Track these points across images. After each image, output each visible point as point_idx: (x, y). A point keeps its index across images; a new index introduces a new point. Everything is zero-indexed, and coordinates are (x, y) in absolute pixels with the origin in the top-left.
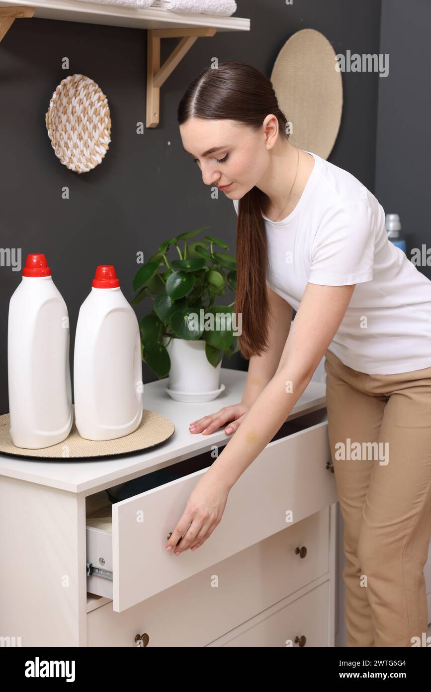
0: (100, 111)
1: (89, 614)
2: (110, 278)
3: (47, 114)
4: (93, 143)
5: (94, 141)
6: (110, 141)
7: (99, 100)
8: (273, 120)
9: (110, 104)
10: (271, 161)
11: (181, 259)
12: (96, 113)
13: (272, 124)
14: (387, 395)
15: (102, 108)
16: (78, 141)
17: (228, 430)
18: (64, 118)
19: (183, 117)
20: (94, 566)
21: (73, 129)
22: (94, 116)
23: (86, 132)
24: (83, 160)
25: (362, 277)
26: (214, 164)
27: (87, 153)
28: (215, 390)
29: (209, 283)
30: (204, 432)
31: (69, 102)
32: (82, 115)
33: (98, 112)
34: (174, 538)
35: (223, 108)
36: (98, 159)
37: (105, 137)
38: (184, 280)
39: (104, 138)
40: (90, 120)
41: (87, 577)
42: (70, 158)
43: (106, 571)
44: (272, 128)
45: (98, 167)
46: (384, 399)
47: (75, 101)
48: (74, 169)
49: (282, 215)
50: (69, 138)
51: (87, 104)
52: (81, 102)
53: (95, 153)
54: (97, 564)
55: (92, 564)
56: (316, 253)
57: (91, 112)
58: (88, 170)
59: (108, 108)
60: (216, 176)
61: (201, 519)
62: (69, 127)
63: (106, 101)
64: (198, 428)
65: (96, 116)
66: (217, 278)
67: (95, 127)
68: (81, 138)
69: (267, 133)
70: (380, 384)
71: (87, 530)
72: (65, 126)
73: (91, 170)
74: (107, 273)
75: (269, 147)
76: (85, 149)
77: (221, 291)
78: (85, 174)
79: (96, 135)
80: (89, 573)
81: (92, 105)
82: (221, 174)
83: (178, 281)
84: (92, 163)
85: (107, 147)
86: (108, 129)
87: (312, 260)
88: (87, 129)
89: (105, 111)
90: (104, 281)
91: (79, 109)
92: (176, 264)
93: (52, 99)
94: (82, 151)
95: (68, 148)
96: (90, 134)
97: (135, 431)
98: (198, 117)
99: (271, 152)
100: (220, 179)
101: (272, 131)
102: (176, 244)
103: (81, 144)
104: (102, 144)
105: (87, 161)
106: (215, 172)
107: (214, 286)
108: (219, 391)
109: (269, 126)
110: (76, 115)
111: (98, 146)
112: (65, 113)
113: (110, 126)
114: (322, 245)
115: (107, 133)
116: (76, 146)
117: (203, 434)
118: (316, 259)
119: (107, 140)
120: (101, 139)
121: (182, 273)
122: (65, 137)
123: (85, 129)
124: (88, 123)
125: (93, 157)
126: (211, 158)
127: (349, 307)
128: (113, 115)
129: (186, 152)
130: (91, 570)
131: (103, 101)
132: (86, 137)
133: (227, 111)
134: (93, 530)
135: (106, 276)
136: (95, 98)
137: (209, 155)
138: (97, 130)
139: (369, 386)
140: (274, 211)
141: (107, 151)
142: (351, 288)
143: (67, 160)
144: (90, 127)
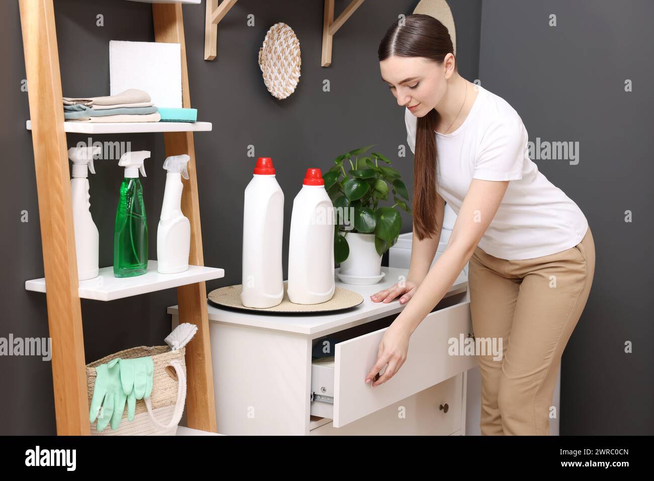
0: (293, 52)
1: (312, 432)
2: (317, 178)
3: (260, 53)
4: (288, 77)
5: (288, 75)
6: (300, 75)
7: (293, 43)
8: (451, 57)
9: (301, 47)
10: (447, 89)
11: (353, 169)
12: (291, 53)
13: (451, 60)
14: (521, 277)
15: (295, 49)
16: (278, 74)
17: (402, 300)
18: (269, 56)
19: (383, 54)
20: (315, 393)
21: (275, 65)
22: (289, 55)
23: (283, 68)
24: (281, 89)
25: (515, 175)
26: (407, 90)
27: (284, 84)
28: (378, 275)
29: (375, 189)
30: (384, 301)
31: (273, 44)
32: (281, 54)
33: (292, 53)
34: (374, 373)
35: (414, 49)
36: (292, 89)
37: (297, 73)
38: (359, 185)
39: (295, 73)
40: (286, 59)
41: (311, 402)
42: (273, 87)
43: (327, 397)
44: (450, 63)
45: (292, 95)
46: (518, 280)
47: (277, 43)
48: (276, 96)
49: (450, 130)
50: (272, 72)
51: (285, 46)
52: (281, 44)
53: (288, 84)
54: (318, 392)
55: (314, 393)
56: (481, 156)
57: (287, 52)
58: (285, 97)
59: (299, 49)
60: (408, 99)
61: (397, 360)
62: (272, 63)
63: (299, 44)
64: (379, 298)
65: (291, 56)
66: (382, 185)
67: (289, 64)
68: (280, 73)
69: (446, 67)
70: (517, 267)
71: (312, 366)
72: (270, 62)
73: (287, 97)
74: (316, 174)
75: (447, 77)
76: (282, 81)
77: (385, 196)
78: (283, 100)
79: (290, 70)
80: (312, 399)
81: (288, 46)
82: (411, 97)
83: (355, 186)
84: (287, 92)
85: (298, 80)
86: (298, 66)
87: (476, 162)
88: (284, 66)
89: (297, 52)
90: (313, 180)
91: (279, 49)
92: (352, 173)
93: (265, 41)
94: (281, 83)
95: (271, 80)
96: (286, 69)
97: (332, 299)
98: (397, 55)
99: (448, 81)
100: (410, 101)
101: (449, 65)
102: (349, 159)
103: (279, 77)
104: (294, 77)
105: (284, 90)
106: (407, 96)
107: (379, 192)
108: (381, 277)
109: (448, 62)
110: (277, 54)
111: (291, 79)
112: (270, 52)
113: (300, 64)
114: (486, 150)
115: (298, 69)
116: (276, 78)
117: (384, 303)
118: (481, 161)
119: (298, 75)
120: (293, 74)
121: (359, 180)
122: (270, 70)
123: (283, 65)
124: (285, 61)
125: (288, 87)
126: (404, 86)
127: (502, 202)
128: (302, 56)
129: (384, 81)
130: (314, 397)
131: (296, 44)
132: (283, 71)
133: (418, 50)
134: (317, 366)
135: (315, 177)
136: (291, 41)
137: (404, 83)
138: (291, 67)
139: (507, 269)
140: (443, 126)
141: (298, 83)
142: (506, 183)
143: (272, 89)
144: (286, 64)
